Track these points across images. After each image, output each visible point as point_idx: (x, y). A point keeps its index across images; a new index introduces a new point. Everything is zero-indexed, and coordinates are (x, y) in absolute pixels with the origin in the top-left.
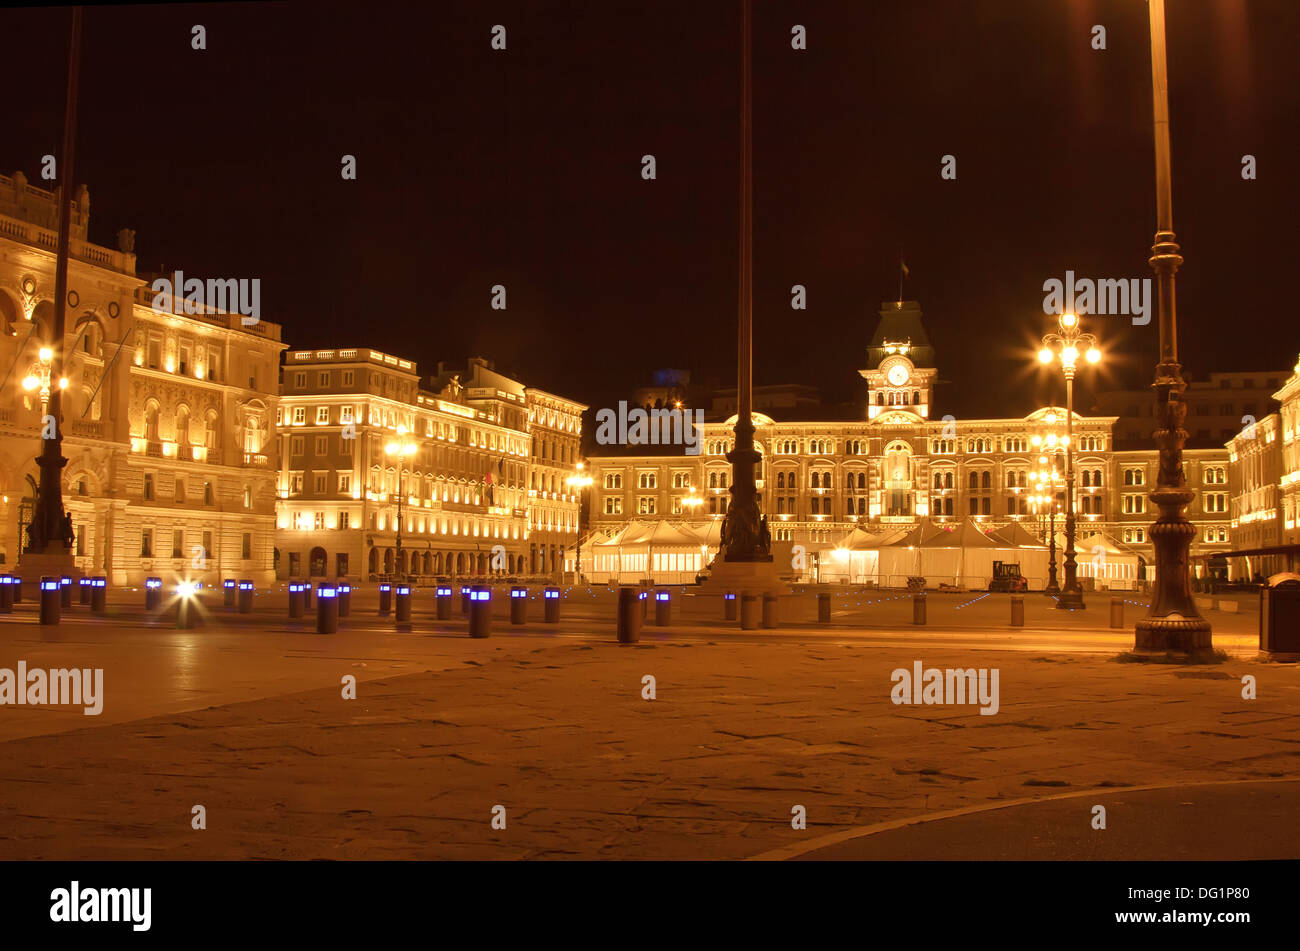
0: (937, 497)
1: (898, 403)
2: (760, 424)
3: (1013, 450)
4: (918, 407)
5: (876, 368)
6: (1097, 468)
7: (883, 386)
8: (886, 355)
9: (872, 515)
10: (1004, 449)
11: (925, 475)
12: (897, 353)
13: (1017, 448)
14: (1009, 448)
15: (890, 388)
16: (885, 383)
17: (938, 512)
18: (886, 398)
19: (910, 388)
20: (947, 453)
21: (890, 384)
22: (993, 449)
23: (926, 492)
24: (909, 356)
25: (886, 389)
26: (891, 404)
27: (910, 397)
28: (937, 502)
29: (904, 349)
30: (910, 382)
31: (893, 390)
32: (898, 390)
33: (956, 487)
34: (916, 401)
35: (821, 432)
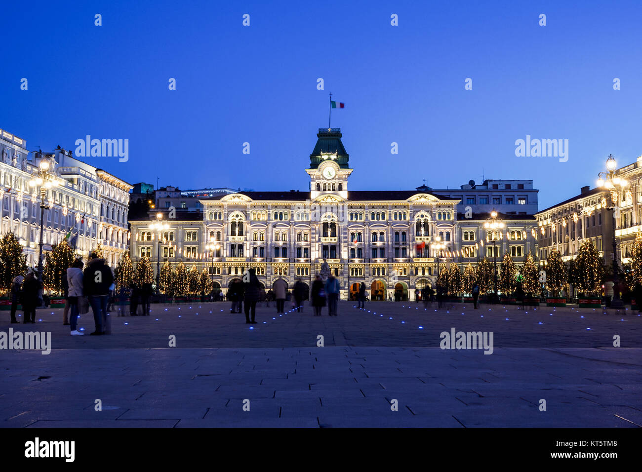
0: (352, 247)
1: (329, 190)
2: (243, 201)
3: (398, 219)
4: (340, 192)
5: (317, 168)
6: (448, 230)
7: (320, 179)
8: (322, 160)
9: (313, 258)
10: (393, 218)
11: (346, 233)
12: (329, 159)
13: (400, 218)
14: (396, 218)
15: (324, 181)
16: (321, 177)
17: (353, 256)
18: (322, 186)
19: (337, 181)
20: (358, 220)
21: (324, 178)
22: (387, 217)
23: (346, 244)
24: (336, 160)
25: (322, 181)
26: (325, 190)
27: (337, 186)
28: (353, 250)
29: (333, 157)
30: (337, 177)
31: (326, 181)
32: (329, 182)
33: (364, 241)
34: (340, 189)
35: (281, 207)
